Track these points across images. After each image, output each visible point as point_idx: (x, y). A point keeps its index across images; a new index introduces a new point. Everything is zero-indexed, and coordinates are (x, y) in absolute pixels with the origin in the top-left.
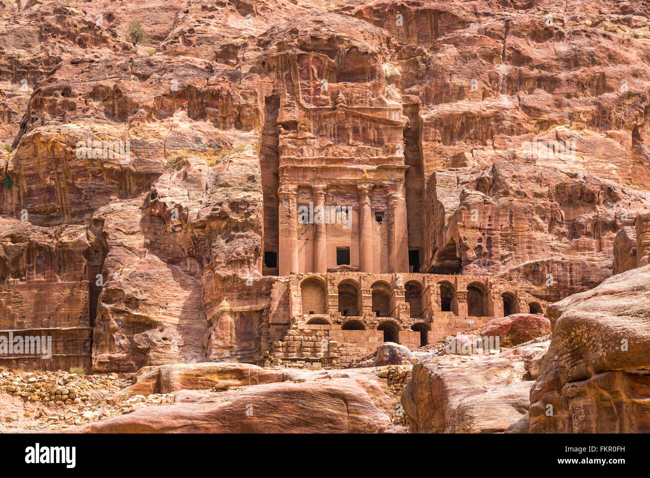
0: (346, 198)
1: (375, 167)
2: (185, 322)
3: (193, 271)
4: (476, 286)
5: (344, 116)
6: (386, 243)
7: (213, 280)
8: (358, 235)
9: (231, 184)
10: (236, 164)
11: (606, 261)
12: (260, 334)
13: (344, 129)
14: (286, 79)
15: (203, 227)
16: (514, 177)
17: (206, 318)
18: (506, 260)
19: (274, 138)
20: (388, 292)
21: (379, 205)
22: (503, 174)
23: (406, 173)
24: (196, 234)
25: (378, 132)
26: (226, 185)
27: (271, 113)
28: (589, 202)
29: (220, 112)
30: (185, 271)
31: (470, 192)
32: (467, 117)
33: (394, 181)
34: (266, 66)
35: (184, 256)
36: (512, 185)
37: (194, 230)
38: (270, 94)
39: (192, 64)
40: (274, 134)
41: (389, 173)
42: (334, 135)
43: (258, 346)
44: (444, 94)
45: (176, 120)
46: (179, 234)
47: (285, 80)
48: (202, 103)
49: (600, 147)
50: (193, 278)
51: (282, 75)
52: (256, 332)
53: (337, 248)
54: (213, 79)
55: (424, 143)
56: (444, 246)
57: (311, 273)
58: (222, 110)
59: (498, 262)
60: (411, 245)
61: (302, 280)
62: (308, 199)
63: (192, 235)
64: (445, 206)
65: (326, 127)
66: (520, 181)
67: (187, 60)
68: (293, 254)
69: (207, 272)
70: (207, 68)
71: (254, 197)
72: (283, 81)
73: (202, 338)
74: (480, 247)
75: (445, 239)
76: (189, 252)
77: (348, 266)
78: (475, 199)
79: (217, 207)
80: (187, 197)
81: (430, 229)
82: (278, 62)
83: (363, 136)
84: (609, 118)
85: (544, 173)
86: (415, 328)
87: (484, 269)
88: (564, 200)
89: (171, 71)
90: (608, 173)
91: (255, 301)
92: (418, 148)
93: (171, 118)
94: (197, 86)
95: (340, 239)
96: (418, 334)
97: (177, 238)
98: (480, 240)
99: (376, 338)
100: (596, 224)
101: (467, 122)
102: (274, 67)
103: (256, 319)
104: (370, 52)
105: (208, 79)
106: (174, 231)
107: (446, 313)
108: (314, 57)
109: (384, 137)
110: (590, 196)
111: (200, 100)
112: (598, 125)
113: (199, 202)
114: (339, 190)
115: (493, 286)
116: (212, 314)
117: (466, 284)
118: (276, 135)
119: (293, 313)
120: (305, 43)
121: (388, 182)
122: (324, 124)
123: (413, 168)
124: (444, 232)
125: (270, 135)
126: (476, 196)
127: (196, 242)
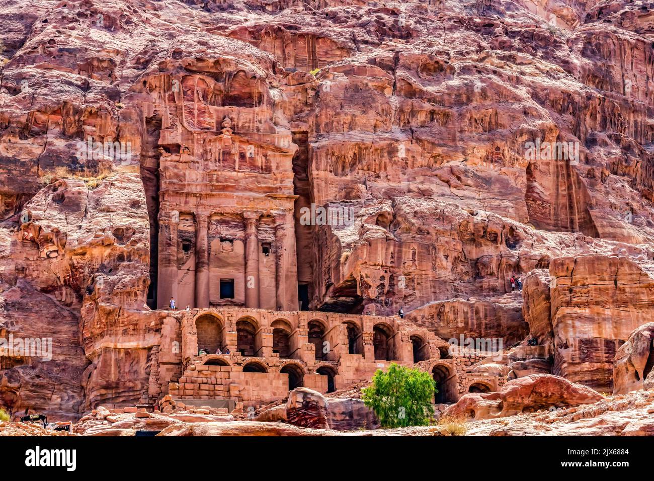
0: (231, 227)
1: (263, 195)
2: (61, 358)
3: (68, 301)
4: (381, 327)
5: (231, 141)
6: (274, 276)
7: (95, 313)
8: (243, 267)
9: (113, 208)
10: (118, 187)
11: (511, 304)
12: (148, 374)
13: (229, 154)
14: (169, 100)
15: (84, 254)
16: (416, 213)
17: (84, 354)
18: (409, 299)
19: (154, 160)
20: (289, 330)
21: (266, 235)
22: (405, 210)
23: (296, 202)
24: (75, 262)
25: (266, 159)
26: (108, 210)
27: (152, 134)
28: (492, 241)
29: (98, 131)
30: (60, 301)
31: (371, 227)
32: (360, 148)
33: (283, 211)
34: (147, 85)
35: (59, 284)
36: (414, 221)
37: (73, 257)
38: (152, 115)
39: (67, 79)
40: (154, 156)
41: (277, 202)
42: (219, 160)
43: (145, 387)
44: (335, 124)
45: (50, 137)
46: (54, 260)
47: (167, 101)
48: (79, 120)
49: (494, 183)
50: (68, 308)
51: (165, 96)
52: (143, 372)
53: (221, 280)
54: (91, 96)
55: (315, 172)
56: (341, 282)
57: (206, 309)
58: (100, 129)
59: (401, 301)
60: (301, 279)
61: (197, 316)
62: (190, 226)
63: (70, 262)
64: (342, 240)
65: (210, 151)
66: (422, 217)
67: (62, 75)
68: (173, 285)
69: (87, 304)
70: (84, 84)
71: (140, 224)
72: (165, 101)
73: (80, 376)
74: (382, 285)
75: (343, 275)
76: (65, 281)
77: (232, 300)
78: (376, 235)
79: (101, 233)
80: (64, 221)
81: (323, 263)
82: (160, 81)
83: (250, 163)
84: (503, 155)
85: (446, 210)
86: (322, 371)
87: (387, 309)
88: (466, 238)
89: (46, 86)
90: (505, 211)
91: (141, 337)
92: (307, 176)
93: (45, 136)
94: (74, 103)
95: (223, 270)
96: (326, 377)
97: (52, 265)
98: (383, 278)
99: (281, 382)
100: (499, 265)
101: (360, 152)
102: (156, 87)
103: (143, 356)
104: (258, 76)
105: (84, 96)
106: (48, 257)
107: (355, 356)
108: (200, 79)
109: (272, 165)
110: (493, 235)
111: (77, 118)
112: (492, 161)
113: (78, 226)
114: (223, 218)
115: (401, 328)
116: (92, 349)
117: (372, 325)
118: (157, 157)
119: (188, 352)
120: (190, 64)
121: (276, 212)
122: (209, 148)
123: (302, 198)
124: (341, 268)
125: (150, 157)
126: (377, 232)
127: (74, 270)
